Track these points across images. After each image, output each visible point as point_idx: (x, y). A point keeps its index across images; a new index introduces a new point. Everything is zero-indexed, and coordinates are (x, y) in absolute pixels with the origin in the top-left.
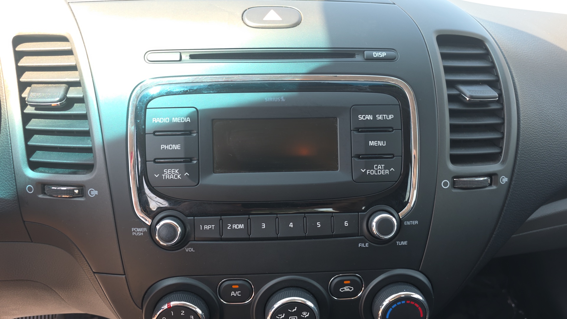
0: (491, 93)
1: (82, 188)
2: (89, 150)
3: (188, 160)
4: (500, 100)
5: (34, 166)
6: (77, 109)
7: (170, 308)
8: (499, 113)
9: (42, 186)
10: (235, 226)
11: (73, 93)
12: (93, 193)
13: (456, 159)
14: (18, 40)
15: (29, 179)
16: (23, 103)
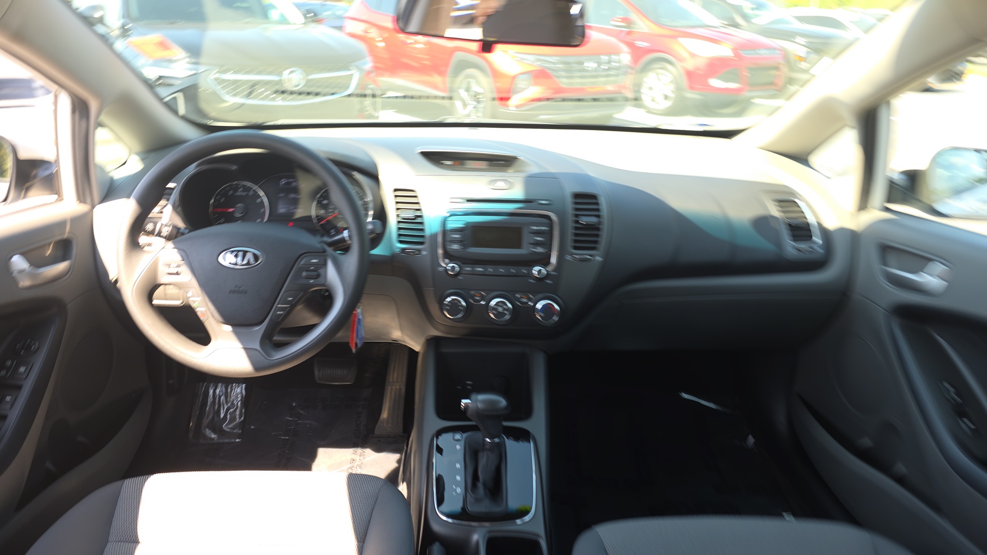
0: (593, 220)
1: (419, 250)
2: (422, 236)
3: (461, 241)
4: (600, 223)
5: (401, 242)
6: (419, 220)
7: (453, 299)
8: (598, 229)
9: (403, 250)
10: (480, 269)
11: (418, 213)
12: (424, 253)
13: (576, 248)
14: (396, 190)
15: (398, 247)
16: (398, 216)
